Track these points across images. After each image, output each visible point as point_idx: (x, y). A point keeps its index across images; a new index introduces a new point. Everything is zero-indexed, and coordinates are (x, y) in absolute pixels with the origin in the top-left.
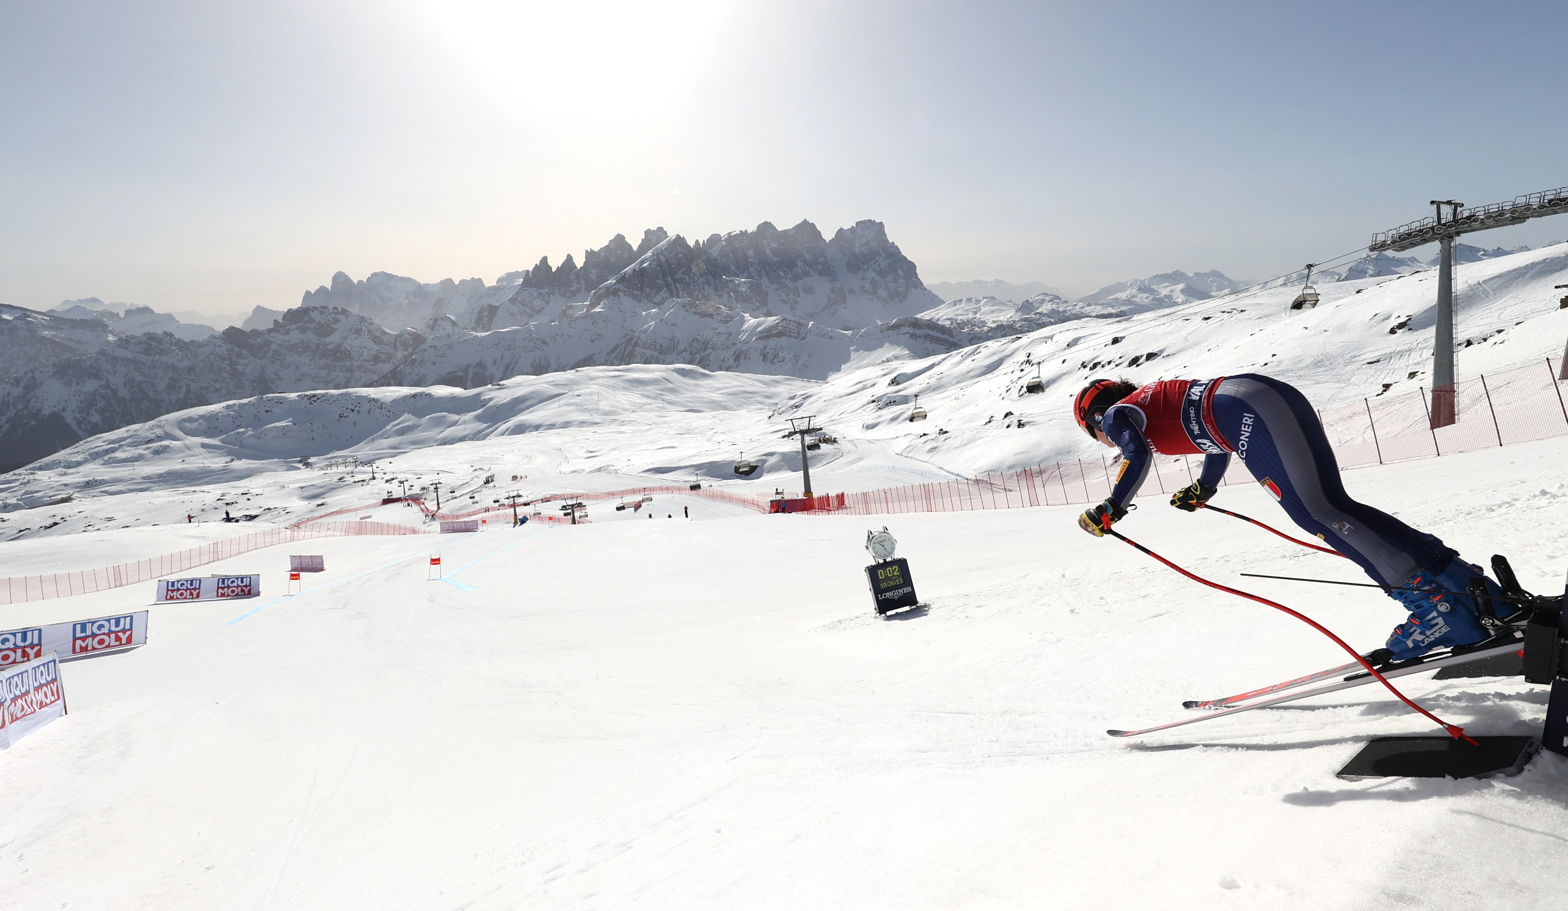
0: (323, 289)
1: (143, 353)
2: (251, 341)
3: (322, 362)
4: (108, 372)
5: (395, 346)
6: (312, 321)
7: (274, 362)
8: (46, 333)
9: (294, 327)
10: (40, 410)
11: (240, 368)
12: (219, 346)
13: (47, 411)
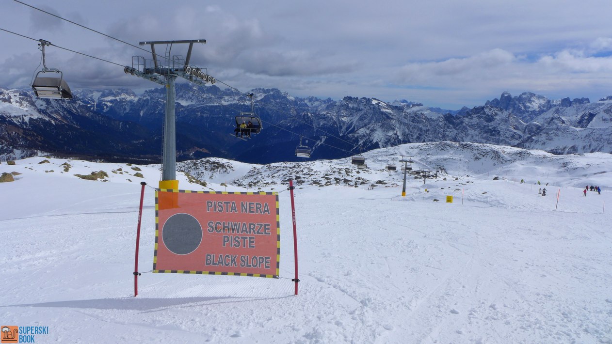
0: (496, 100)
1: (411, 121)
2: (455, 121)
3: (485, 135)
4: (398, 128)
5: (525, 132)
6: (484, 113)
7: (462, 132)
8: (384, 110)
9: (475, 116)
10: (373, 140)
11: (447, 133)
12: (441, 122)
13: (375, 141)
